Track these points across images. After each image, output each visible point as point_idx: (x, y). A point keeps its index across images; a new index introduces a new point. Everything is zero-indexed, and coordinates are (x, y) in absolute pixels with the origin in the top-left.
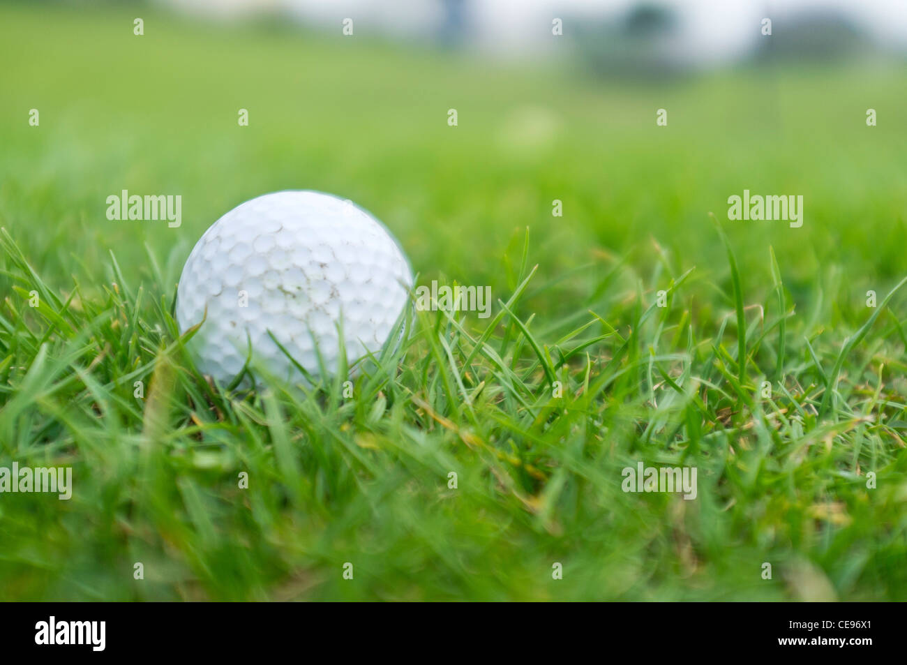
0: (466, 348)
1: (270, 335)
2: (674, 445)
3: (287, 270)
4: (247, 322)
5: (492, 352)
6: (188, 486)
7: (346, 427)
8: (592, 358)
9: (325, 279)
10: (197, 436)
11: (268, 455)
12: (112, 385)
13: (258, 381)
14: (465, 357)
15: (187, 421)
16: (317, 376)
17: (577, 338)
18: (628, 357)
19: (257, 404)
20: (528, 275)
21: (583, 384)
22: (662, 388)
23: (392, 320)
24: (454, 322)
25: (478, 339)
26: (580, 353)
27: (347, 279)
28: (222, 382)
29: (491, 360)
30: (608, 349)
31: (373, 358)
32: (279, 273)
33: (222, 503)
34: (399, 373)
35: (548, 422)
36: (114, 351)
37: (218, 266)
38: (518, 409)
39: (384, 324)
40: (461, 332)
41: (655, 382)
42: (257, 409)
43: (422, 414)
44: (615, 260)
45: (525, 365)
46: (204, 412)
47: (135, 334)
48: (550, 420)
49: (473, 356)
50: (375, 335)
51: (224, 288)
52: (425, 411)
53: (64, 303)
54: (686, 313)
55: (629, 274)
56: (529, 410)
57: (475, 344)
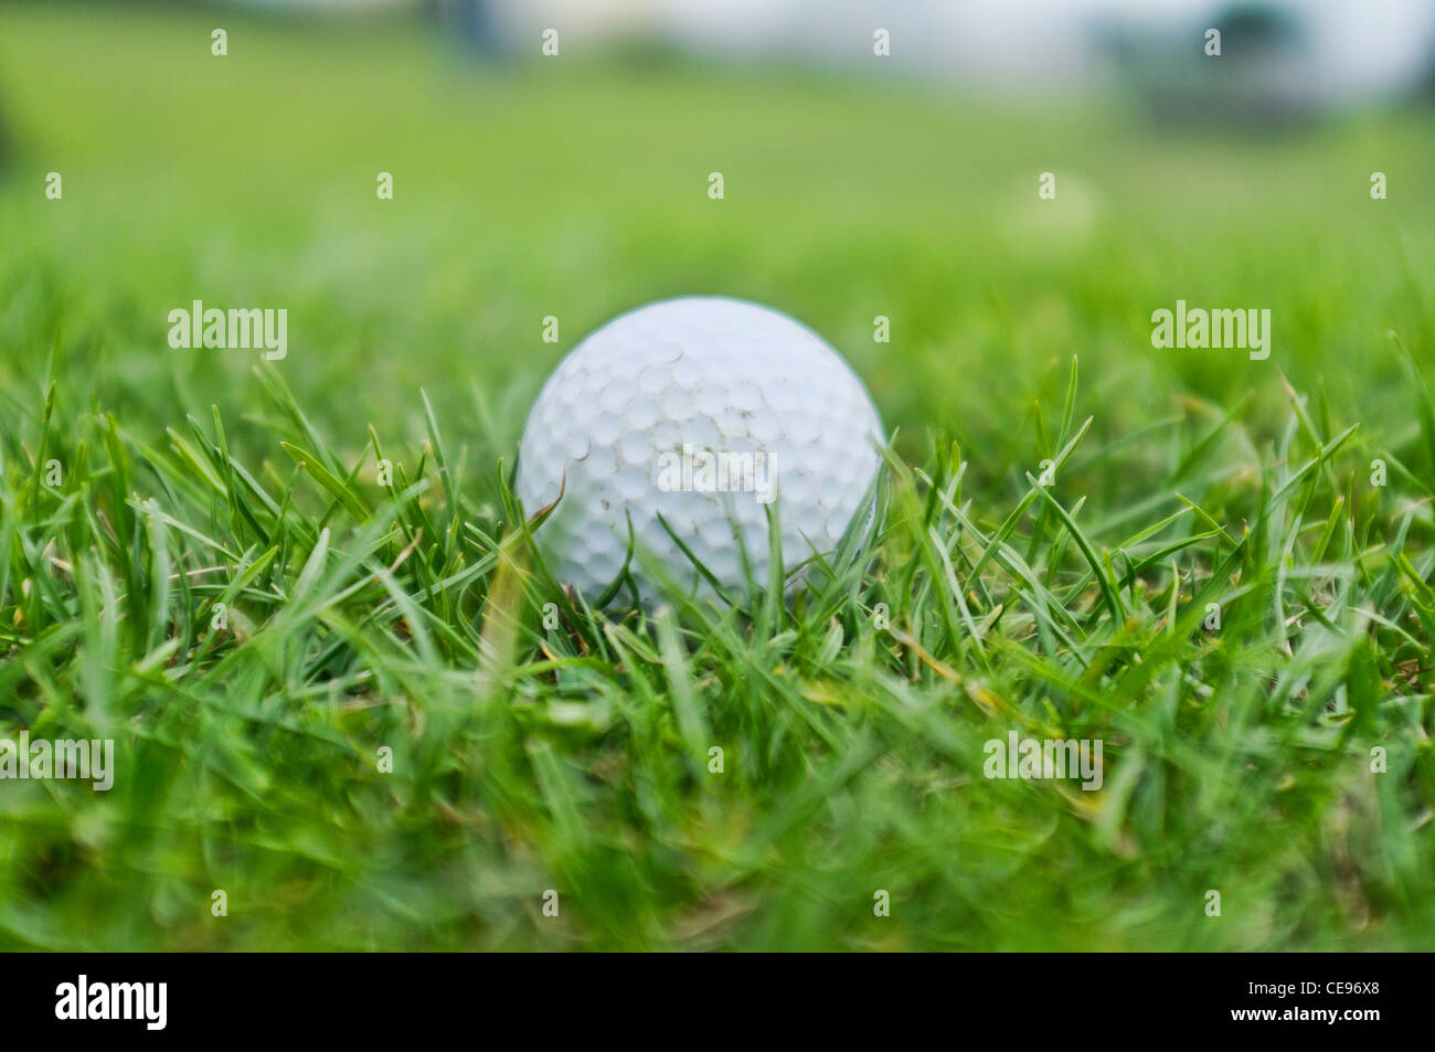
0: (970, 551)
1: (662, 522)
2: (1324, 718)
3: (690, 420)
4: (627, 501)
5: (1015, 559)
6: (540, 749)
7: (782, 670)
8: (1180, 573)
9: (749, 435)
10: (549, 677)
11: (662, 709)
12: (423, 594)
13: (644, 594)
14: (969, 565)
15: (533, 655)
16: (733, 588)
17: (1154, 538)
18: (1240, 571)
19: (642, 630)
20: (1077, 432)
21: (1167, 613)
22: (1299, 623)
23: (852, 505)
24: (953, 509)
25: (993, 537)
26: (1158, 563)
27: (784, 435)
28: (586, 596)
29: (1012, 572)
30: (1206, 559)
31: (823, 564)
32: (677, 425)
33: (593, 780)
34: (864, 588)
35: (1107, 675)
36: (426, 542)
37: (583, 416)
38: (1057, 650)
39: (838, 510)
40: (963, 523)
41: (1287, 613)
42: (643, 639)
43: (901, 654)
44: (1215, 415)
45: (1065, 581)
46: (559, 641)
47: (456, 518)
48: (1112, 672)
49: (984, 562)
50: (825, 527)
51: (593, 449)
52: (905, 649)
53: (350, 468)
54: (1340, 500)
55: (1239, 437)
56: (1076, 655)
57: (987, 544)
